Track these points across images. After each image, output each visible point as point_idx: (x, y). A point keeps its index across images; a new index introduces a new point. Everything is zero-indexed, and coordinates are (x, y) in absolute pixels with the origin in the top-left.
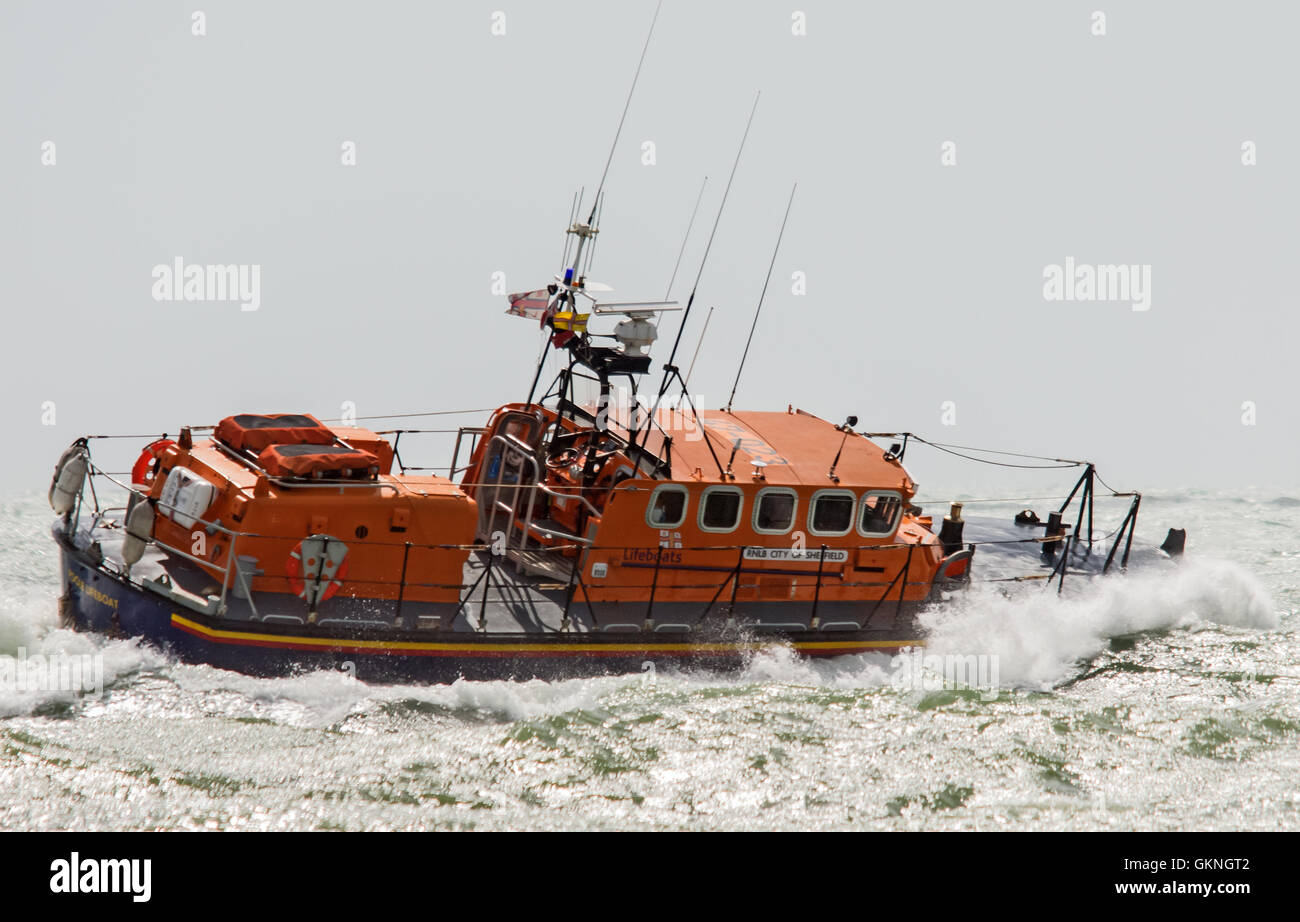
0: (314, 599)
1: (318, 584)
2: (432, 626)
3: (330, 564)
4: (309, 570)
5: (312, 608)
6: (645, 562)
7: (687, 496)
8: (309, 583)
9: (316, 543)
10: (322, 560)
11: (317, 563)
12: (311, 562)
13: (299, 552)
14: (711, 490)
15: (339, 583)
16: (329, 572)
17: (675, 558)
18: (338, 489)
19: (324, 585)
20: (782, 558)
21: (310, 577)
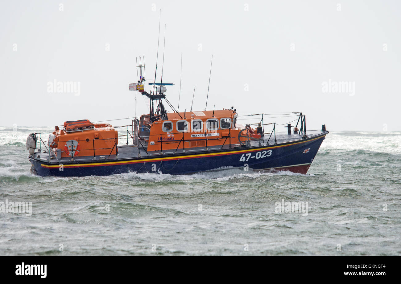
0: (72, 156)
1: (72, 152)
2: (104, 158)
3: (75, 147)
4: (69, 149)
5: (72, 157)
6: (165, 140)
7: (172, 124)
8: (70, 152)
9: (70, 142)
10: (72, 146)
11: (71, 147)
12: (70, 147)
13: (66, 145)
14: (178, 121)
15: (78, 151)
16: (75, 149)
17: (172, 139)
18: (82, 131)
19: (74, 152)
20: (202, 136)
21: (70, 150)
